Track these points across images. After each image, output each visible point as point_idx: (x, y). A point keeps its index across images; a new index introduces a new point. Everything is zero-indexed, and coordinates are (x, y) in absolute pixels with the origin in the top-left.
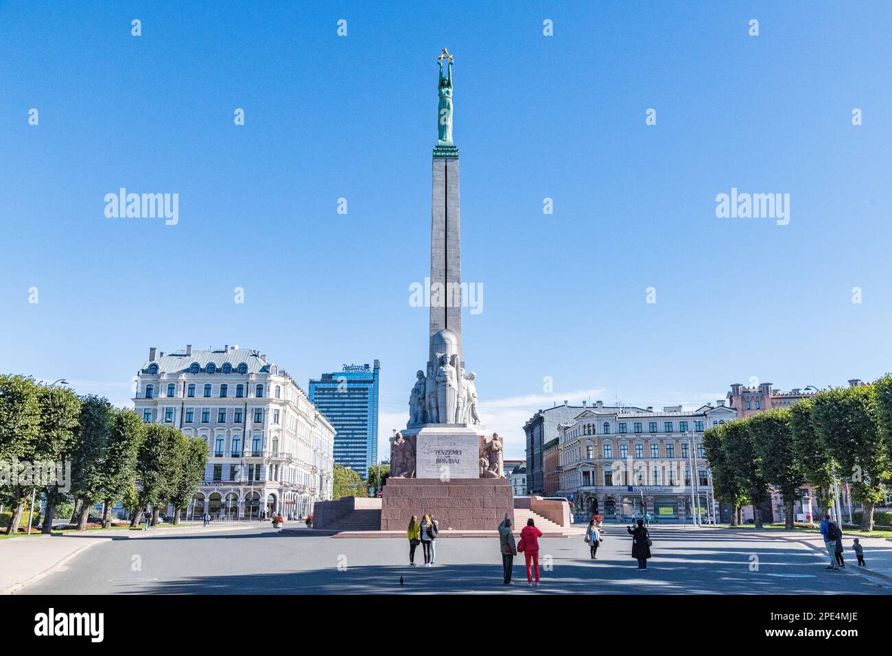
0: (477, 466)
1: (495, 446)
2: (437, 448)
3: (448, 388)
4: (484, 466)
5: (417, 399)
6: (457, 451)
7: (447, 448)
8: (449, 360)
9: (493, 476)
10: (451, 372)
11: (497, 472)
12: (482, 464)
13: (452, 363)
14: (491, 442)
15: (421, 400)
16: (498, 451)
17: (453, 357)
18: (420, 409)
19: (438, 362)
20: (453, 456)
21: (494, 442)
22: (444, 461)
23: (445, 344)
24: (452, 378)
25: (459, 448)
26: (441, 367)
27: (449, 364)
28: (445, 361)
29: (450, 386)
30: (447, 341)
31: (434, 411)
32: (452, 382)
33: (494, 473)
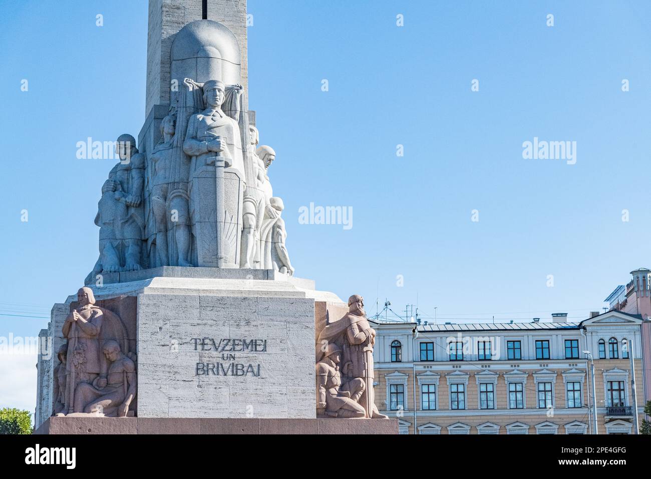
0: (310, 384)
1: (357, 331)
2: (197, 332)
3: (221, 172)
4: (330, 385)
5: (121, 208)
6: (254, 344)
7: (226, 332)
8: (221, 98)
9: (354, 412)
10: (229, 129)
11: (363, 401)
12: (322, 379)
13: (229, 108)
14: (346, 321)
15: (132, 211)
16: (365, 344)
17: (231, 92)
18: (129, 234)
19: (190, 103)
20: (242, 356)
21: (355, 319)
22: (218, 369)
23: (208, 58)
24: (230, 145)
25: (260, 334)
26: (200, 117)
27: (219, 109)
28: (210, 100)
29: (227, 165)
30: (213, 51)
31: (181, 236)
32: (231, 154)
33: (354, 403)
